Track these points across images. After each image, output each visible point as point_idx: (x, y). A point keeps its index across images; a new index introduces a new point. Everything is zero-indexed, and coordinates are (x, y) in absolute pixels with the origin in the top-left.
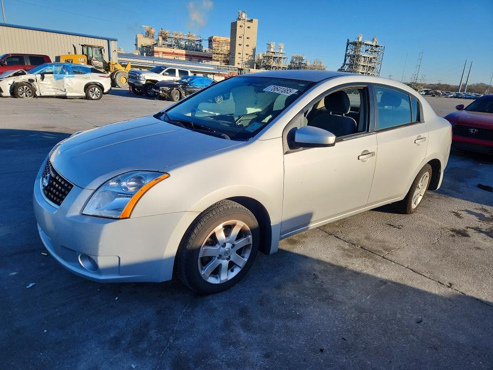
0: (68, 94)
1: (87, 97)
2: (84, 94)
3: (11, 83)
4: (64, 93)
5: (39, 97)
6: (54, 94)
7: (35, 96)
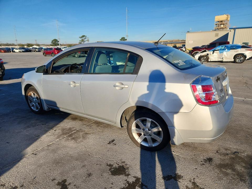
0: (224, 60)
1: (235, 62)
2: (233, 60)
3: (199, 56)
4: (222, 60)
5: (209, 62)
6: (217, 60)
7: (208, 62)
